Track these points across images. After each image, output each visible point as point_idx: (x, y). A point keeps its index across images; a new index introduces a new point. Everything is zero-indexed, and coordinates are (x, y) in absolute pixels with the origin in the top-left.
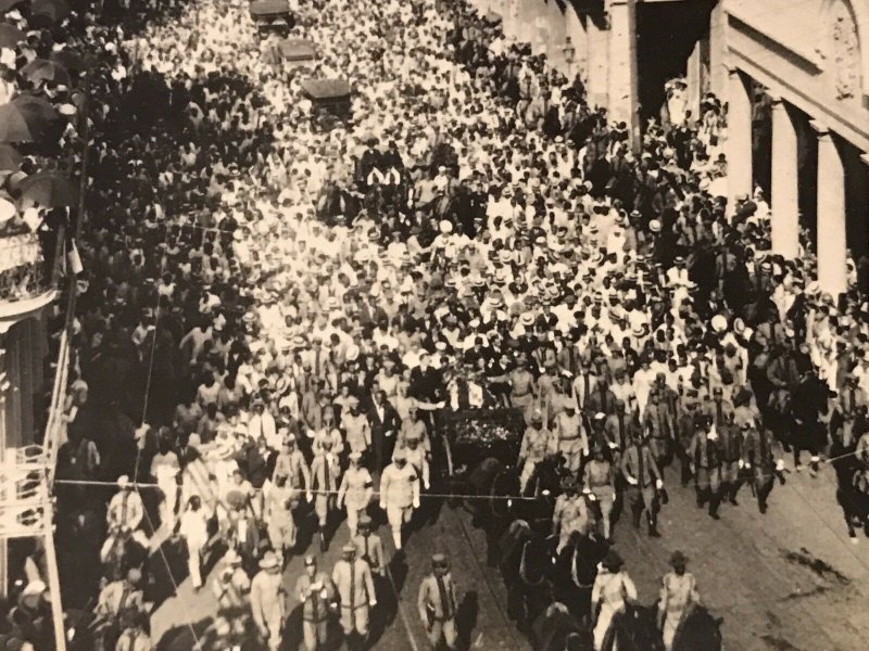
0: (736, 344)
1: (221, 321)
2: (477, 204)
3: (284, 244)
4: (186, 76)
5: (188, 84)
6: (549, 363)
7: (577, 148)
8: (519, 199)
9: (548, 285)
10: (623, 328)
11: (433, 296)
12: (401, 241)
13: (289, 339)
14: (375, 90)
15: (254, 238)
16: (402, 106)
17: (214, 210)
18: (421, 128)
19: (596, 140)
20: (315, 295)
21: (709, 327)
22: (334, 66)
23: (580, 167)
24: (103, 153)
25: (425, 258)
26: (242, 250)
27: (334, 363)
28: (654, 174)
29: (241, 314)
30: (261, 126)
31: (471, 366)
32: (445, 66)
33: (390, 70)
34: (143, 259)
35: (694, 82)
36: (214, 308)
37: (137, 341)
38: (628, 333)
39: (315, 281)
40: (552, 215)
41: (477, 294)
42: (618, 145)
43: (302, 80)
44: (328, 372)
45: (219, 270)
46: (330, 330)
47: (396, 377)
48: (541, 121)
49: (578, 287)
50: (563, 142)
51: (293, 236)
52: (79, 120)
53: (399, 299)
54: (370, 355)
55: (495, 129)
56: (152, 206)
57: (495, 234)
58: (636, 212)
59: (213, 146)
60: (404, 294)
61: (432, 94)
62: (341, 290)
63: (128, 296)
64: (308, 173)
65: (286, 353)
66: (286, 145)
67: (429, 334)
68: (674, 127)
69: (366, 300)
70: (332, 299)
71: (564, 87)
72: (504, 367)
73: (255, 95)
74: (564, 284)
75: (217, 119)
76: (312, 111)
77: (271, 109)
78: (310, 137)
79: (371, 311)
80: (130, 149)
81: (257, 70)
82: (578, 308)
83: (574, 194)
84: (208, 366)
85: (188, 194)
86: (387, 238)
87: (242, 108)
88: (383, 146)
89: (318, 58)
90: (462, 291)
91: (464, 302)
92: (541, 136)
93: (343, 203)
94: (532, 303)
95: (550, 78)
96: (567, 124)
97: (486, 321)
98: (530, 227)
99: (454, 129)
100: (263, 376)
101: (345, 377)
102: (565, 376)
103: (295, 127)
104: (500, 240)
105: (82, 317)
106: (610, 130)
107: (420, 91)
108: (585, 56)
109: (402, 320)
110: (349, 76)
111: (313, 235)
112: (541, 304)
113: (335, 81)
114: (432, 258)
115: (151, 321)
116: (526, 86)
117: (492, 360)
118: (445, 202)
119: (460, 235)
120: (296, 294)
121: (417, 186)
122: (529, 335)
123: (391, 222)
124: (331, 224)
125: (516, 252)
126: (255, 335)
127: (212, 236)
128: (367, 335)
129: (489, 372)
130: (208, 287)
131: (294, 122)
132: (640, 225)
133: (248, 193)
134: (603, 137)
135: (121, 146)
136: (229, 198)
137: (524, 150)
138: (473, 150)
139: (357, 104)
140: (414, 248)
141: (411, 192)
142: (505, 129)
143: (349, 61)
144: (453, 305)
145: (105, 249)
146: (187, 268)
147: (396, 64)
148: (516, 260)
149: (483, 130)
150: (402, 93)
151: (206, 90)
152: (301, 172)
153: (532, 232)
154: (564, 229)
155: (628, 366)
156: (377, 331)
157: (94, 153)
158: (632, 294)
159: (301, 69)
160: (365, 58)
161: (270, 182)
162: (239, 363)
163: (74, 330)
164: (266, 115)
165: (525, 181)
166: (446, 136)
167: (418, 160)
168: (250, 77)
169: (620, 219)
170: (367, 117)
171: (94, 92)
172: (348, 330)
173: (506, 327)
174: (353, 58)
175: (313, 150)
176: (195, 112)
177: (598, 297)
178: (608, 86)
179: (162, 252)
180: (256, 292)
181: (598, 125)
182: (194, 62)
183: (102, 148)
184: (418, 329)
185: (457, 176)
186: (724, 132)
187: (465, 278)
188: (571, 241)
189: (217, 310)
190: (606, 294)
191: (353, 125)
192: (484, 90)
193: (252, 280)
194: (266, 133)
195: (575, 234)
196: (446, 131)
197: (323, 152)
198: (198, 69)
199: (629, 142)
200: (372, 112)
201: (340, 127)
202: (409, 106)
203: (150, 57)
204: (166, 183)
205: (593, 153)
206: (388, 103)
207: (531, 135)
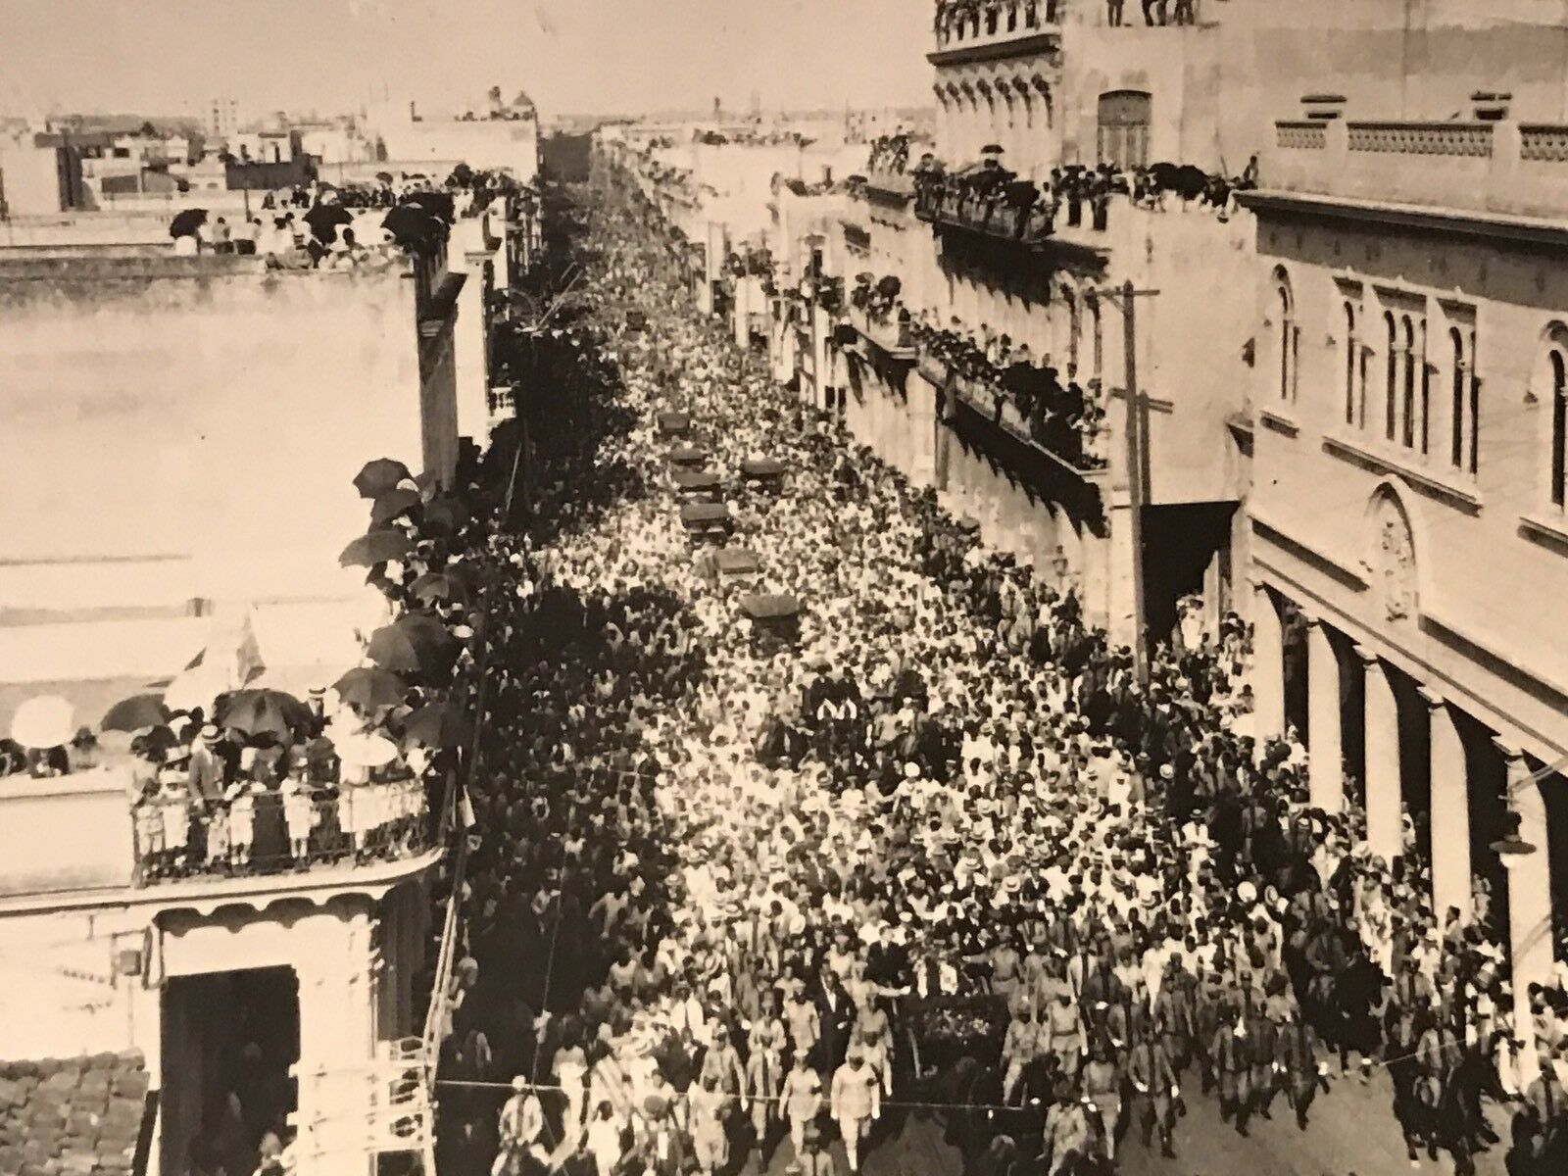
0: (1267, 918)
1: (638, 885)
2: (950, 742)
3: (715, 791)
4: (605, 592)
5: (606, 601)
6: (1039, 939)
7: (1071, 676)
8: (1001, 737)
9: (1038, 843)
10: (1129, 897)
11: (896, 856)
12: (857, 787)
13: (720, 908)
14: (828, 607)
15: (680, 784)
16: (860, 626)
17: (633, 749)
18: (882, 652)
19: (1095, 667)
20: (752, 854)
21: (1236, 897)
22: (779, 579)
23: (1075, 699)
24: (504, 683)
25: (886, 808)
26: (666, 799)
27: (775, 939)
28: (1165, 708)
29: (662, 877)
30: (691, 650)
31: (943, 942)
32: (911, 579)
33: (846, 585)
34: (548, 811)
35: (1211, 600)
36: (630, 869)
37: (538, 910)
38: (1136, 903)
39: (752, 836)
40: (1041, 758)
41: (949, 852)
42: (1120, 674)
43: (741, 597)
44: (767, 949)
45: (637, 822)
46: (771, 896)
47: (851, 955)
48: (1027, 645)
49: (1074, 845)
50: (1054, 669)
51: (727, 780)
52: (476, 644)
53: (854, 859)
54: (819, 927)
55: (972, 654)
56: (560, 745)
57: (971, 780)
58: (1143, 754)
59: (633, 674)
60: (861, 852)
61: (896, 612)
62: (784, 847)
63: (528, 856)
64: (746, 705)
65: (717, 924)
66: (721, 672)
67: (891, 901)
68: (1188, 654)
69: (814, 860)
70: (773, 859)
71: (1055, 605)
72: (983, 944)
73: (685, 614)
74: (1056, 841)
75: (640, 643)
76: (752, 632)
77: (705, 630)
78: (749, 663)
79: (821, 872)
80: (536, 678)
81: (688, 585)
82: (1073, 871)
83: (1068, 733)
84: (622, 941)
85: (603, 731)
86: (840, 784)
87: (669, 629)
88: (837, 673)
89: (761, 571)
90: (931, 850)
91: (934, 863)
92: (1027, 662)
93: (787, 741)
94: (1017, 864)
95: (1038, 594)
96: (1058, 648)
97: (961, 886)
98: (1014, 771)
99: (923, 653)
100: (688, 953)
101: (789, 954)
102: (1058, 956)
103: (731, 651)
104: (978, 788)
105: (473, 880)
106: (1111, 655)
107: (881, 608)
108: (1080, 569)
109: (858, 884)
110: (797, 591)
111: (750, 779)
112: (1028, 866)
113: (781, 597)
114: (895, 808)
115: (555, 885)
116: (1009, 602)
117: (969, 935)
118: (911, 740)
119: (930, 780)
120: (729, 853)
121: (877, 721)
122: (1014, 904)
123: (845, 765)
124: (773, 766)
125: (998, 801)
126: (680, 903)
127: (630, 782)
128: (816, 902)
129: (965, 951)
130: (624, 843)
131: (731, 645)
132: (1150, 770)
133: (674, 730)
134: (1102, 665)
135: (525, 674)
136: (652, 736)
137: (1006, 679)
138: (945, 678)
139: (806, 624)
140: (872, 796)
141: (870, 728)
142: (983, 654)
143: (797, 575)
144: (921, 866)
145: (502, 798)
146: (599, 820)
147: (853, 577)
148: (998, 812)
149: (958, 655)
150: (860, 611)
151: (627, 608)
152: (738, 704)
153: (1016, 777)
154: (1056, 774)
155: (1136, 944)
156: (827, 898)
157: (493, 683)
158: (1140, 855)
159: (740, 583)
160: (816, 570)
161: (700, 716)
162: (660, 937)
163: (463, 895)
164: (698, 637)
165: (1008, 715)
166: (912, 662)
167: (878, 690)
168: (680, 593)
169: (1124, 762)
170: (817, 639)
171: (494, 611)
172: (792, 897)
173: (985, 894)
174: (802, 570)
175: (753, 678)
176: (613, 634)
177: (1099, 857)
178: (1108, 604)
179: (570, 801)
180: (682, 849)
181: (1096, 650)
182: (614, 576)
183: (502, 677)
184: (877, 895)
185: (926, 710)
186: (1249, 659)
187: (936, 833)
188: (1064, 789)
189: (634, 872)
190: (1108, 855)
191: (800, 648)
192: (958, 608)
193: (676, 834)
194: (697, 658)
195: (1069, 781)
196: (912, 655)
197: (764, 680)
198: (619, 584)
199: (1134, 670)
200: (824, 633)
201: (786, 651)
202: (868, 626)
203: (562, 570)
204: (576, 718)
205: (1090, 683)
206: (843, 623)
207: (1014, 661)
